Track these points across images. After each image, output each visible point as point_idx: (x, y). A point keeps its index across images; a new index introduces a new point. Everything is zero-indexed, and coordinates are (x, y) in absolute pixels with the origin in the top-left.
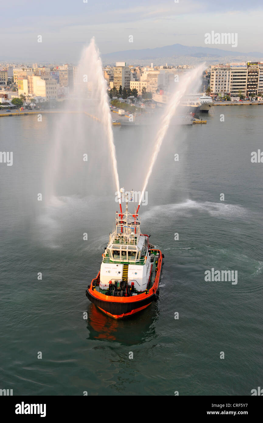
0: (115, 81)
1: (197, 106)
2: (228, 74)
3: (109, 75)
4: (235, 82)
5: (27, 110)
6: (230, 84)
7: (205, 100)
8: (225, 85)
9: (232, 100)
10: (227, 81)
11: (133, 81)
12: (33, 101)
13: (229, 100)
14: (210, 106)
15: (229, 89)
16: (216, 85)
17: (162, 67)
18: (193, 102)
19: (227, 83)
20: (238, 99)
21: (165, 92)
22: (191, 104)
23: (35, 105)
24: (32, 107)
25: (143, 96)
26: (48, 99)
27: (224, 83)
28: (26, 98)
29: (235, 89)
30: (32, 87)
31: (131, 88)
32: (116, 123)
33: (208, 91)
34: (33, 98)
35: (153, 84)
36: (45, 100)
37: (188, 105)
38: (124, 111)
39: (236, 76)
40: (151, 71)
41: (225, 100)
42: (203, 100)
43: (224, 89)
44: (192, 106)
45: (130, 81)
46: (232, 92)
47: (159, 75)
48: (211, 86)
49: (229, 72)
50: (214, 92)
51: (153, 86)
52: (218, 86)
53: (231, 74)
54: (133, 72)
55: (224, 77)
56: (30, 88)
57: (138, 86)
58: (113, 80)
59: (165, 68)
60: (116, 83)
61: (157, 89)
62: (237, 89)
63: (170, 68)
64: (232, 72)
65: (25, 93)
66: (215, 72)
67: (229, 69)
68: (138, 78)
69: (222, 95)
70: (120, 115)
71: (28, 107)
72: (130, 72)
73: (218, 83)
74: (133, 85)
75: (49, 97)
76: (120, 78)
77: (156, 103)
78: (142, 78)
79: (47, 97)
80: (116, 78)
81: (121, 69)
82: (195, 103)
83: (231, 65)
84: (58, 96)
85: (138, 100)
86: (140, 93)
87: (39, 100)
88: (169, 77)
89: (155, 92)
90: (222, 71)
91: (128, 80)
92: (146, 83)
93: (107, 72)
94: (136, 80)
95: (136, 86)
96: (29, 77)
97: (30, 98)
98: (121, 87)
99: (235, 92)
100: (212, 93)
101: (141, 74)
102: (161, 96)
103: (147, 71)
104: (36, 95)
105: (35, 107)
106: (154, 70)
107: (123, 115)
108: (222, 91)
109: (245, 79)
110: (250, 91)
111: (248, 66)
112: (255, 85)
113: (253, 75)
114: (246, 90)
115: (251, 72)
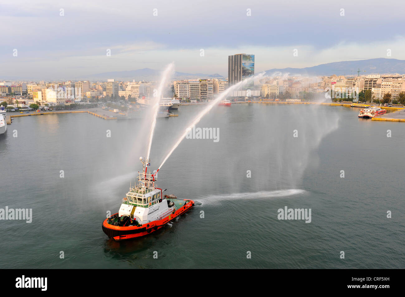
0: (108, 91)
1: (170, 106)
2: (187, 86)
3: (102, 87)
4: (193, 91)
5: (42, 111)
6: (189, 92)
7: (175, 102)
8: (186, 93)
9: (192, 102)
10: (187, 90)
11: (121, 91)
12: (47, 105)
13: (189, 101)
14: (179, 105)
15: (188, 95)
16: (180, 93)
17: (140, 82)
18: (167, 103)
19: (187, 92)
20: (195, 101)
21: (146, 98)
22: (165, 104)
23: (48, 108)
24: (46, 110)
25: (129, 100)
26: (58, 104)
27: (185, 92)
28: (41, 103)
29: (193, 95)
30: (45, 96)
31: (120, 96)
32: (113, 118)
33: (176, 96)
34: (46, 103)
35: (136, 93)
36: (56, 105)
37: (164, 105)
38: (118, 110)
39: (193, 87)
40: (134, 84)
41: (187, 102)
42: (173, 102)
43: (185, 95)
44: (167, 106)
45: (118, 91)
46: (191, 97)
47: (139, 87)
48: (176, 94)
49: (188, 85)
50: (179, 97)
51: (136, 94)
52: (181, 94)
53: (189, 86)
54: (120, 85)
55: (185, 88)
56: (44, 97)
57: (125, 94)
58: (105, 90)
59: (143, 82)
60: (108, 93)
61: (138, 96)
62: (194, 95)
63: (147, 83)
64: (190, 85)
65: (40, 100)
66: (179, 85)
67: (188, 83)
68: (124, 89)
69: (185, 99)
70: (115, 113)
71: (43, 109)
72: (118, 85)
73: (181, 91)
74: (121, 93)
75: (59, 102)
76: (111, 89)
77: (139, 104)
78: (127, 89)
79: (58, 102)
80: (108, 89)
81: (111, 84)
82: (168, 104)
83: (189, 81)
84: (66, 101)
85: (126, 103)
86: (127, 98)
87: (51, 104)
88: (146, 88)
89: (138, 98)
90: (183, 85)
91: (117, 90)
92: (130, 92)
93: (101, 85)
94: (123, 90)
95: (123, 94)
96: (43, 90)
97: (44, 104)
98: (112, 95)
99: (193, 97)
100: (178, 97)
101: (126, 87)
102: (143, 100)
103: (130, 84)
104: (49, 101)
105: (48, 109)
106: (136, 84)
107: (117, 113)
108: (184, 96)
109: (199, 89)
110: (203, 96)
111: (200, 82)
112: (206, 93)
113: (204, 87)
114: (200, 96)
115: (202, 85)
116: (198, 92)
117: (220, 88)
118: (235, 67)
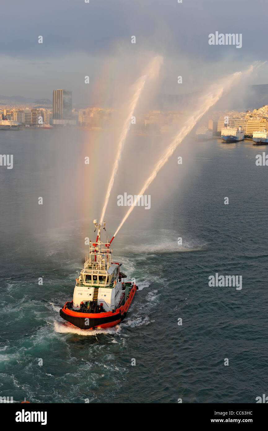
2: (22, 114)
109: (31, 117)
110: (33, 123)
111: (32, 111)
112: (35, 120)
113: (34, 116)
114: (32, 116)
115: (33, 114)
116: (30, 116)
117: (46, 117)
118: (58, 100)
